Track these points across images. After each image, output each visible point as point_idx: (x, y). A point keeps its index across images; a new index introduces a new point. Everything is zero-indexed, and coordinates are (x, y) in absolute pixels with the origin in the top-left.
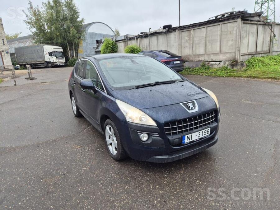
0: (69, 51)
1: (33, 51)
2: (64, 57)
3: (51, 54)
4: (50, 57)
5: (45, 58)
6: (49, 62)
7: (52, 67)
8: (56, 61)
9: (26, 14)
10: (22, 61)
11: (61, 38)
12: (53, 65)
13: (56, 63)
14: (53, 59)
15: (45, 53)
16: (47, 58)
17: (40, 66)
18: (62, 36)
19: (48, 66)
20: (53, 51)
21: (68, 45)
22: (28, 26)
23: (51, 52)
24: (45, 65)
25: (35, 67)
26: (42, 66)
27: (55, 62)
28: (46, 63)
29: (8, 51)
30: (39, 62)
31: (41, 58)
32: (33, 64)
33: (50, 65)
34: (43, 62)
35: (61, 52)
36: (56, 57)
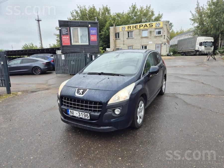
0: (220, 41)
1: (189, 42)
2: (213, 46)
3: (201, 44)
4: (200, 47)
5: (196, 47)
6: (198, 51)
7: (199, 55)
8: (204, 50)
9: (192, 13)
10: (180, 50)
11: (214, 30)
12: (200, 53)
13: (203, 52)
14: (202, 48)
15: (197, 43)
16: (198, 47)
17: (191, 53)
18: (216, 28)
19: (196, 54)
20: (204, 41)
21: (220, 36)
22: (192, 22)
23: (201, 43)
24: (194, 53)
25: (187, 54)
26: (192, 54)
27: (202, 50)
28: (196, 51)
29: (165, 43)
30: (190, 51)
31: (193, 47)
32: (187, 52)
33: (198, 53)
34: (193, 51)
35: (211, 42)
36: (205, 47)
